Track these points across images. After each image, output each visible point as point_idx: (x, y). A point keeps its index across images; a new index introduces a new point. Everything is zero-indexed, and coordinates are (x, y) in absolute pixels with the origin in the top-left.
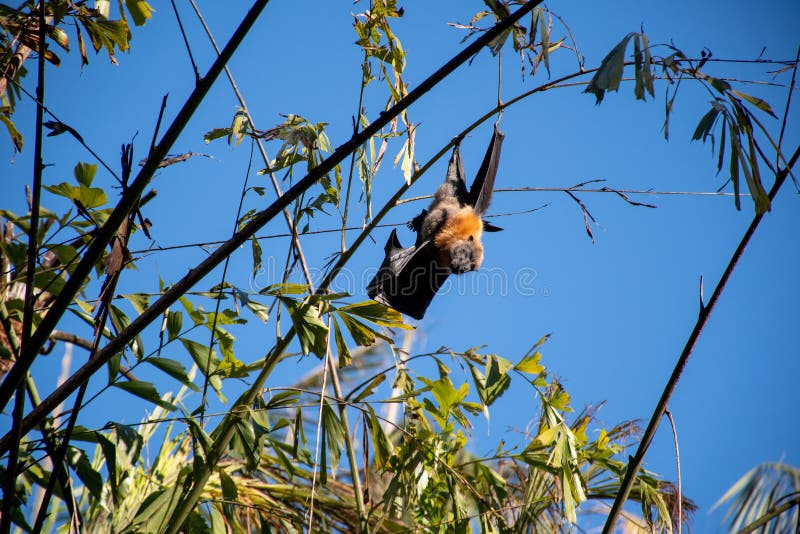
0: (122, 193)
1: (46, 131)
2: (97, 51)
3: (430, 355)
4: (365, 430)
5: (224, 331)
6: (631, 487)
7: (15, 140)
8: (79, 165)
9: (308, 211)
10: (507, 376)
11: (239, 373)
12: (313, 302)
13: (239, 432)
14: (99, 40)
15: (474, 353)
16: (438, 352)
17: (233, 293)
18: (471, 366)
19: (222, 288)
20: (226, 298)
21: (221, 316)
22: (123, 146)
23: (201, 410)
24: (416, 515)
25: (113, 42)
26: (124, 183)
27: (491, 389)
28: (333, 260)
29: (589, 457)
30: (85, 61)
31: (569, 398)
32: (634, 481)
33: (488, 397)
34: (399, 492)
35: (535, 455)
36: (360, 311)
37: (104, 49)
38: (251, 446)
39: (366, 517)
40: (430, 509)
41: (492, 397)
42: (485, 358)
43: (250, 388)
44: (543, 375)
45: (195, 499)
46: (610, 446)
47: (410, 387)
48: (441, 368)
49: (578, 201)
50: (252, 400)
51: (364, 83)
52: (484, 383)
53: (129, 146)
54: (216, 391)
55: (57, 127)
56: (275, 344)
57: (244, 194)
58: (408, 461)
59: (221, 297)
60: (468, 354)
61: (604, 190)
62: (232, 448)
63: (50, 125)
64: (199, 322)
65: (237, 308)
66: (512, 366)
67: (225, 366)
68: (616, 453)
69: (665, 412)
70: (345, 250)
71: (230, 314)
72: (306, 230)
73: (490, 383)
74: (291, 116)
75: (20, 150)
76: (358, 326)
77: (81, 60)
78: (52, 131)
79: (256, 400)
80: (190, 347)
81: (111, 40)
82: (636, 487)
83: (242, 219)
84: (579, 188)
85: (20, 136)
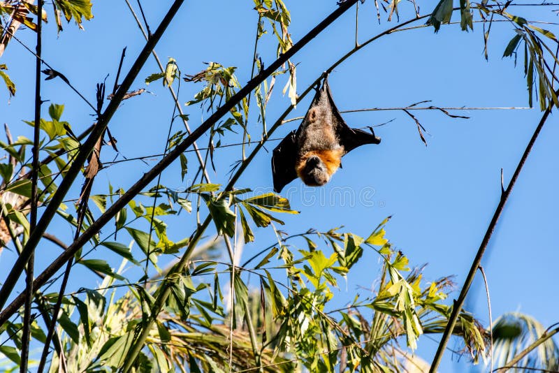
0: (97, 119)
1: (43, 76)
2: (69, 21)
3: (301, 235)
4: (262, 289)
5: (159, 221)
6: (455, 323)
7: (10, 88)
8: (52, 106)
9: (219, 131)
10: (360, 248)
11: (172, 250)
12: (225, 196)
13: (173, 292)
14: (69, 14)
15: (334, 232)
16: (308, 233)
17: (167, 193)
18: (332, 242)
19: (158, 189)
20: (161, 196)
21: (158, 209)
22: (98, 85)
23: (145, 278)
24: (296, 350)
25: (81, 14)
26: (98, 112)
27: (349, 258)
28: (236, 167)
29: (422, 303)
30: (60, 28)
31: (408, 261)
32: (457, 319)
33: (347, 263)
34: (288, 332)
35: (382, 304)
36: (260, 202)
37: (74, 19)
38: (183, 302)
39: (259, 353)
40: (307, 346)
41: (350, 263)
42: (343, 235)
43: (179, 260)
44: (387, 246)
45: (143, 342)
46: (438, 294)
47: (290, 258)
48: (310, 245)
49: (413, 116)
50: (181, 270)
51: (258, 36)
52: (343, 254)
53: (102, 84)
54: (154, 264)
55: (51, 73)
56: (196, 228)
57: (173, 120)
58: (293, 310)
59: (156, 196)
60: (330, 233)
61: (430, 108)
62: (167, 305)
63: (46, 72)
64: (140, 214)
65: (171, 202)
66: (363, 240)
67: (160, 245)
68: (443, 298)
69: (479, 267)
70: (245, 158)
71: (164, 207)
72: (218, 145)
73: (348, 254)
74: (211, 64)
75: (13, 95)
76: (257, 212)
77: (57, 28)
78: (48, 76)
79: (184, 269)
80: (133, 233)
81: (79, 13)
82: (459, 324)
83: (171, 139)
84: (413, 107)
85: (13, 85)
